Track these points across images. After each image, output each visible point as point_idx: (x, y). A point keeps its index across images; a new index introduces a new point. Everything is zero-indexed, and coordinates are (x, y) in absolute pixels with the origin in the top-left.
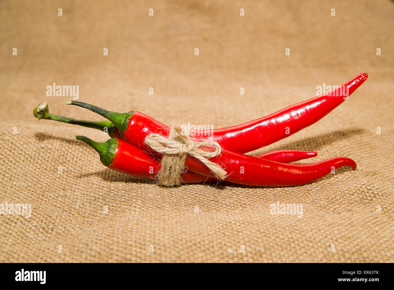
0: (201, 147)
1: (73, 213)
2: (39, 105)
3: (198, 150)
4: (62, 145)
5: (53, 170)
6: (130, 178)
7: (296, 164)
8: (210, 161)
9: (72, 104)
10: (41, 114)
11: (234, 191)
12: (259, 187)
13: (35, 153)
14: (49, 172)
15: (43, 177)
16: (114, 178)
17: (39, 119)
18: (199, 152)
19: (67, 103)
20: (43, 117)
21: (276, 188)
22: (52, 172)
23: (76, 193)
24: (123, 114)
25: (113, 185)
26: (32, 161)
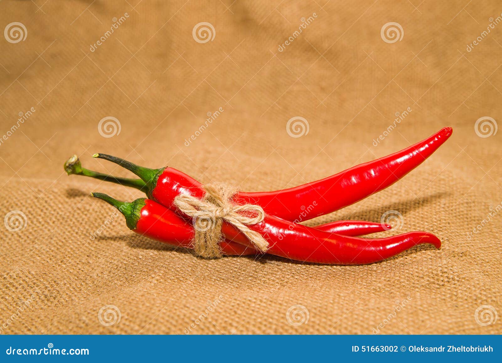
0: (240, 212)
1: (87, 281)
2: (70, 158)
3: (237, 215)
4: (102, 206)
5: (85, 235)
6: (166, 247)
7: (364, 238)
8: (250, 229)
9: (99, 157)
10: (71, 169)
11: (281, 267)
12: (314, 264)
13: (68, 214)
14: (80, 236)
15: (70, 242)
16: (148, 246)
17: (69, 174)
18: (236, 218)
19: (93, 156)
20: (74, 172)
21: (335, 267)
22: (83, 236)
23: (100, 261)
24: (154, 170)
25: (142, 253)
26: (64, 223)
